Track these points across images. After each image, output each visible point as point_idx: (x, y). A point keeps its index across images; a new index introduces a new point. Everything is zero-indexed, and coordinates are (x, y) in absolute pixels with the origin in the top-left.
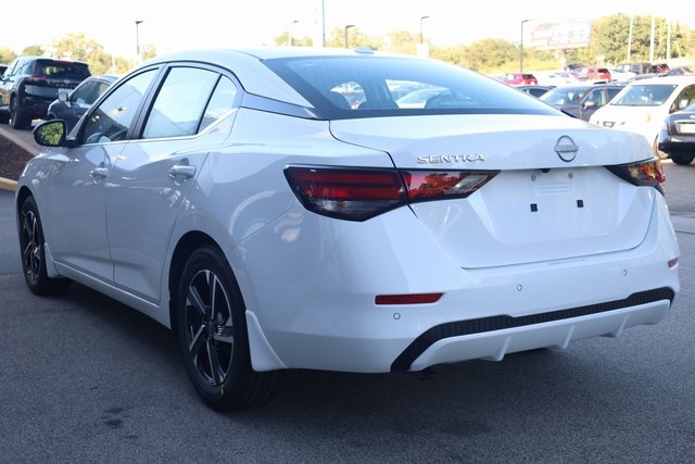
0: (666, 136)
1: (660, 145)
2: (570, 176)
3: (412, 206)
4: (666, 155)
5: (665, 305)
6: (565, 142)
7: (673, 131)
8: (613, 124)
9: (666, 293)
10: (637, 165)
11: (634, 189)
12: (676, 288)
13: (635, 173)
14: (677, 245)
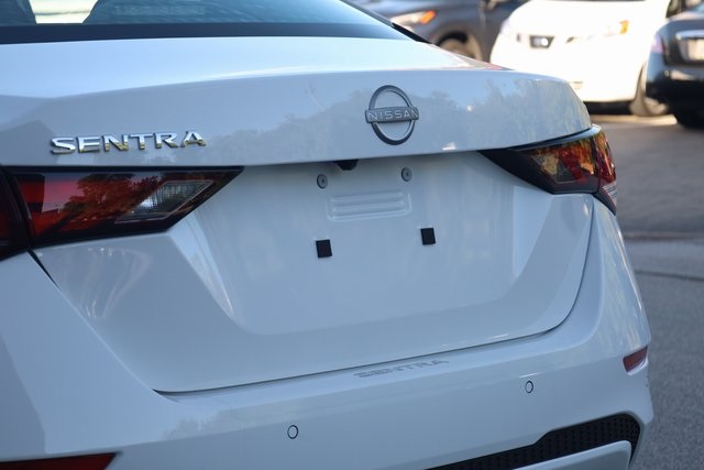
0: (660, 67)
1: (649, 85)
2: (406, 175)
3: (39, 254)
4: (662, 108)
5: (620, 454)
6: (388, 101)
7: (672, 53)
8: (550, 40)
9: (623, 426)
10: (552, 146)
11: (547, 201)
12: (644, 412)
13: (550, 164)
14: (643, 317)
